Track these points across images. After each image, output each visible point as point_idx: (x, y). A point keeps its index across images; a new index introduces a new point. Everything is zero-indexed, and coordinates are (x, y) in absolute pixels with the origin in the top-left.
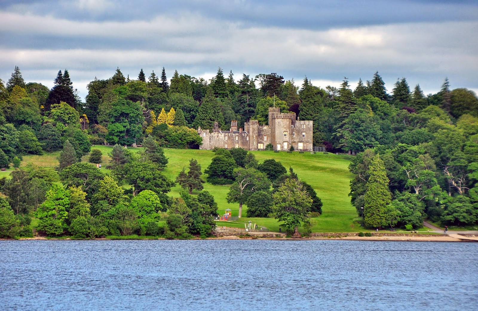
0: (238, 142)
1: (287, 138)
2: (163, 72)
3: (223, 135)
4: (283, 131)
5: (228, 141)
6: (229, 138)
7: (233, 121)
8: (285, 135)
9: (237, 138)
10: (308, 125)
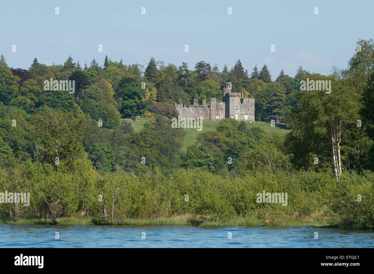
0: (202, 114)
1: (238, 111)
2: (105, 60)
3: (192, 109)
4: (235, 106)
5: (196, 114)
6: (196, 111)
7: (195, 98)
8: (237, 109)
9: (201, 111)
10: (252, 101)
